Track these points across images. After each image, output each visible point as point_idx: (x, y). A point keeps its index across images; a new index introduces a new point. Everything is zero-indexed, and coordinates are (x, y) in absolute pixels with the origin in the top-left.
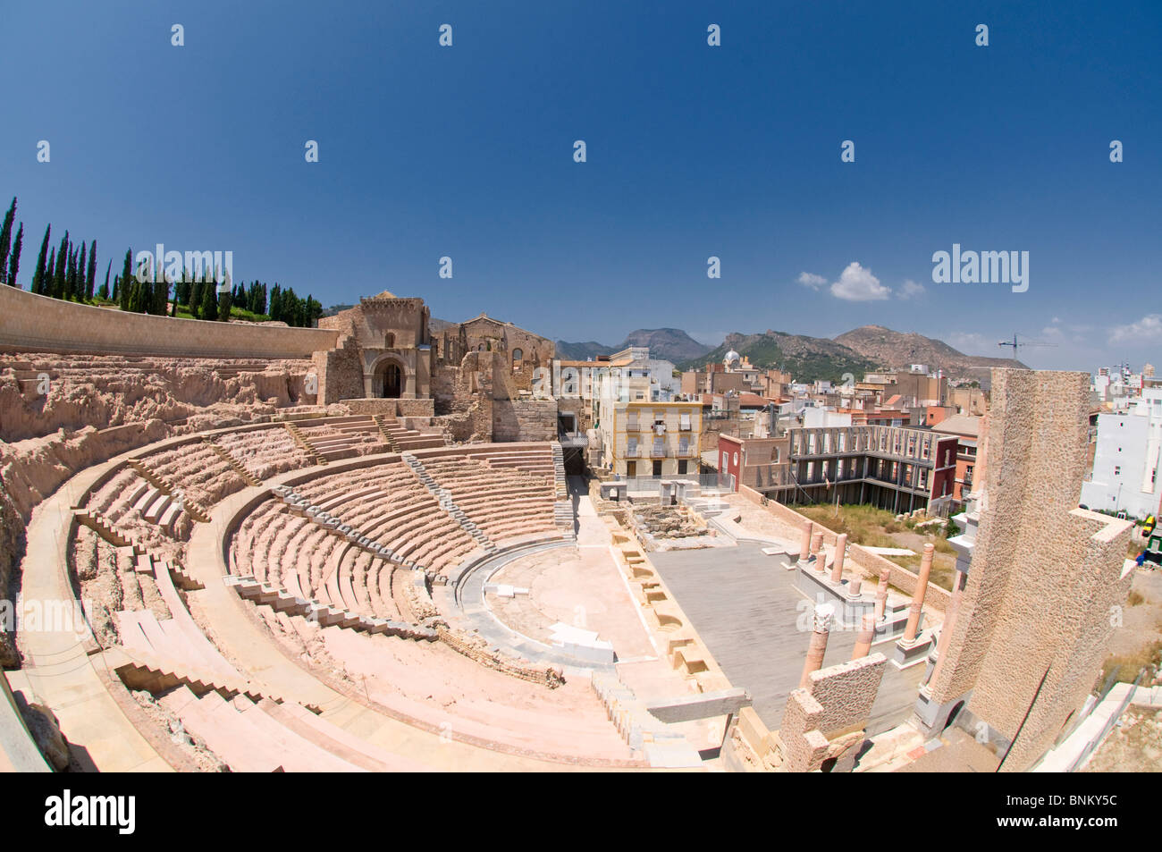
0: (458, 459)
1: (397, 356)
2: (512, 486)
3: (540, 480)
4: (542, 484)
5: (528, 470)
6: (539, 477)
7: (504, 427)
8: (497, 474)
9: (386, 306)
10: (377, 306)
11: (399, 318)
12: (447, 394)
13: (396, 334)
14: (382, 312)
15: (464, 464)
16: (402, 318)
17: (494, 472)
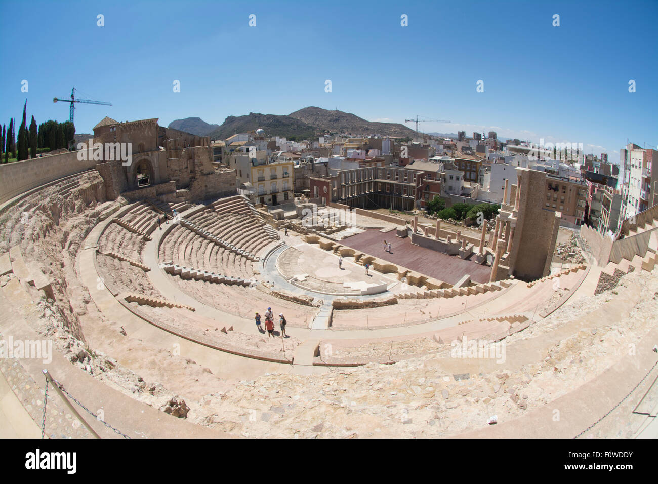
0: (202, 214)
1: (146, 157)
2: (237, 223)
3: (246, 216)
4: (249, 219)
5: (237, 212)
6: (245, 215)
7: (209, 190)
8: (225, 218)
9: (137, 126)
10: (131, 127)
11: (146, 132)
12: (176, 176)
13: (145, 143)
14: (134, 130)
15: (207, 217)
16: (148, 132)
17: (222, 218)
